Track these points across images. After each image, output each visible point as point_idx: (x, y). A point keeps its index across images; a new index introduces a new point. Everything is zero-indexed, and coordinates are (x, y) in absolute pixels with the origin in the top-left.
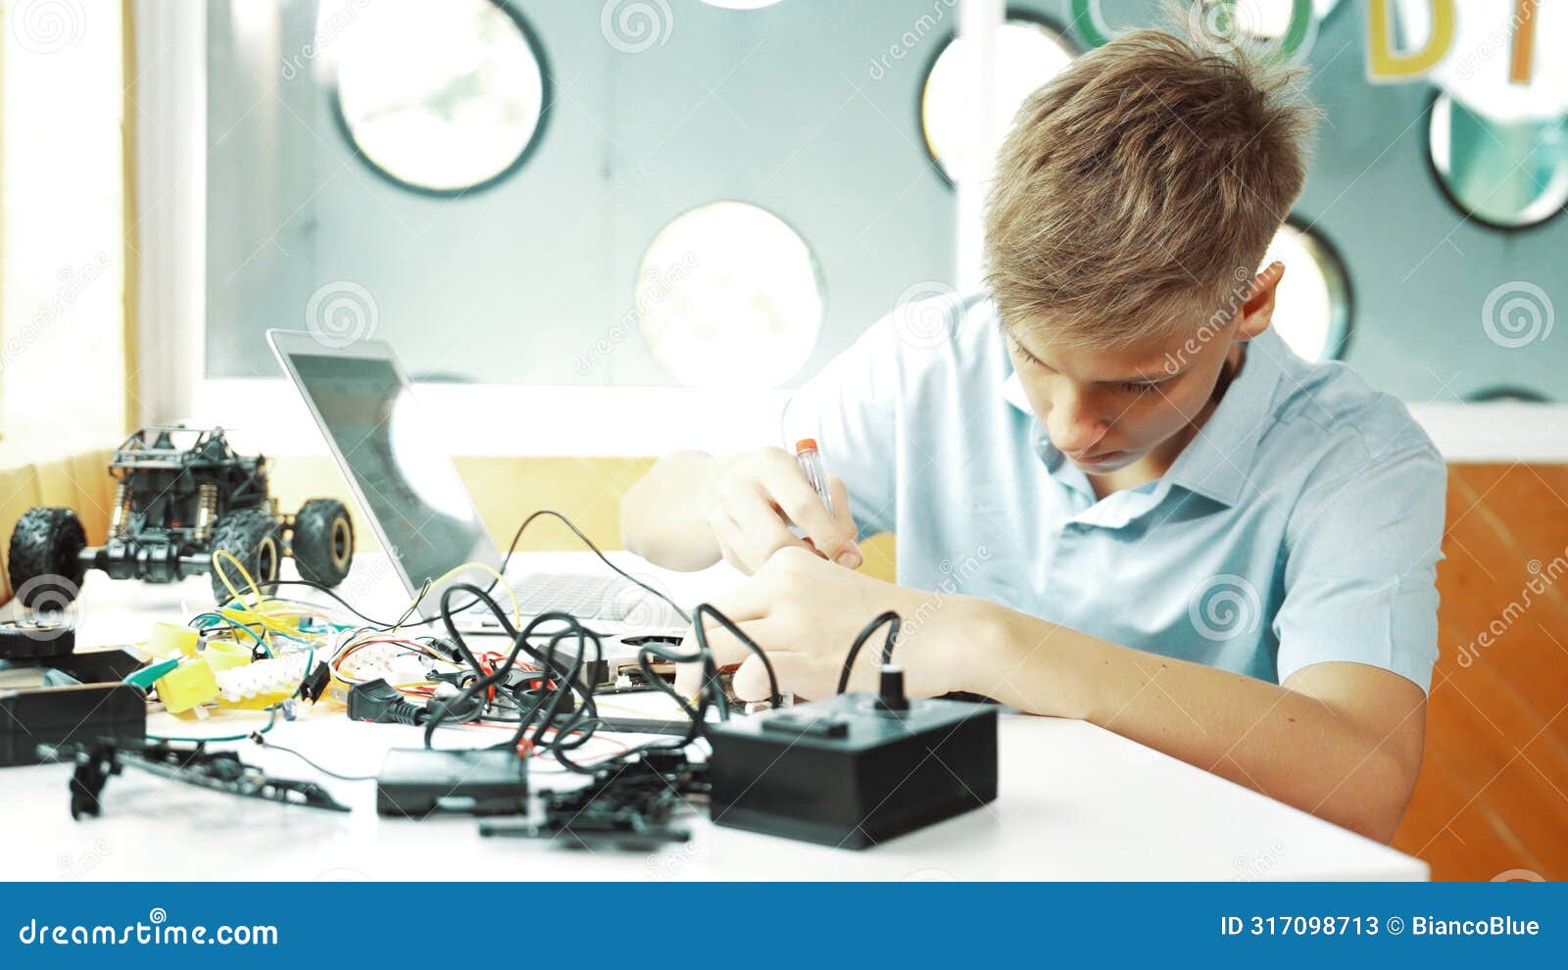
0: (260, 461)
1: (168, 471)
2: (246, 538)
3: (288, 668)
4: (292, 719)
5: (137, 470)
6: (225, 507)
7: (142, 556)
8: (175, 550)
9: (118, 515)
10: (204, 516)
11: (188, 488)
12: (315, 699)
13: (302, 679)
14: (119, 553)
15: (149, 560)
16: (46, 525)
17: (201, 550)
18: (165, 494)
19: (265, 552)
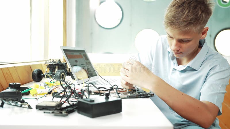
1: (51, 64)
2: (59, 73)
4: (46, 97)
5: (49, 64)
6: (59, 69)
8: (52, 74)
9: (46, 70)
10: (56, 70)
11: (55, 67)
12: (50, 94)
16: (36, 71)
17: (55, 74)
18: (52, 67)
19: (63, 75)
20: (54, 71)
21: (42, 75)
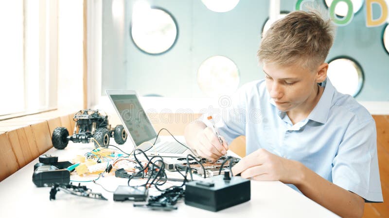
0: (107, 117)
1: (86, 119)
2: (102, 134)
3: (104, 165)
4: (103, 177)
5: (80, 119)
6: (98, 127)
7: (80, 138)
8: (87, 137)
9: (76, 129)
10: (93, 129)
11: (90, 123)
12: (109, 172)
13: (106, 168)
14: (75, 137)
15: (81, 139)
16: (60, 131)
17: (92, 136)
18: (85, 124)
19: (106, 137)
20: (90, 130)
21: (69, 137)
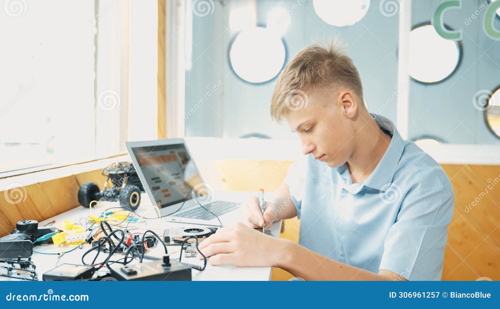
4: (81, 248)
5: (110, 174)
9: (106, 184)
10: (124, 185)
15: (108, 197)
16: (86, 187)
17: (119, 194)
19: (135, 196)
20: (121, 185)
21: (97, 194)
